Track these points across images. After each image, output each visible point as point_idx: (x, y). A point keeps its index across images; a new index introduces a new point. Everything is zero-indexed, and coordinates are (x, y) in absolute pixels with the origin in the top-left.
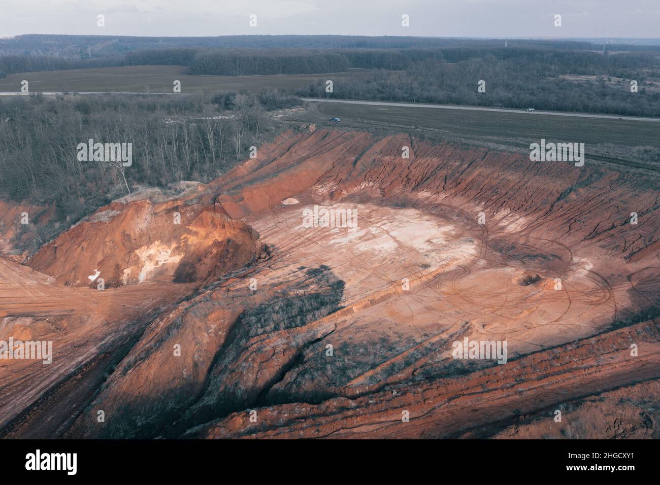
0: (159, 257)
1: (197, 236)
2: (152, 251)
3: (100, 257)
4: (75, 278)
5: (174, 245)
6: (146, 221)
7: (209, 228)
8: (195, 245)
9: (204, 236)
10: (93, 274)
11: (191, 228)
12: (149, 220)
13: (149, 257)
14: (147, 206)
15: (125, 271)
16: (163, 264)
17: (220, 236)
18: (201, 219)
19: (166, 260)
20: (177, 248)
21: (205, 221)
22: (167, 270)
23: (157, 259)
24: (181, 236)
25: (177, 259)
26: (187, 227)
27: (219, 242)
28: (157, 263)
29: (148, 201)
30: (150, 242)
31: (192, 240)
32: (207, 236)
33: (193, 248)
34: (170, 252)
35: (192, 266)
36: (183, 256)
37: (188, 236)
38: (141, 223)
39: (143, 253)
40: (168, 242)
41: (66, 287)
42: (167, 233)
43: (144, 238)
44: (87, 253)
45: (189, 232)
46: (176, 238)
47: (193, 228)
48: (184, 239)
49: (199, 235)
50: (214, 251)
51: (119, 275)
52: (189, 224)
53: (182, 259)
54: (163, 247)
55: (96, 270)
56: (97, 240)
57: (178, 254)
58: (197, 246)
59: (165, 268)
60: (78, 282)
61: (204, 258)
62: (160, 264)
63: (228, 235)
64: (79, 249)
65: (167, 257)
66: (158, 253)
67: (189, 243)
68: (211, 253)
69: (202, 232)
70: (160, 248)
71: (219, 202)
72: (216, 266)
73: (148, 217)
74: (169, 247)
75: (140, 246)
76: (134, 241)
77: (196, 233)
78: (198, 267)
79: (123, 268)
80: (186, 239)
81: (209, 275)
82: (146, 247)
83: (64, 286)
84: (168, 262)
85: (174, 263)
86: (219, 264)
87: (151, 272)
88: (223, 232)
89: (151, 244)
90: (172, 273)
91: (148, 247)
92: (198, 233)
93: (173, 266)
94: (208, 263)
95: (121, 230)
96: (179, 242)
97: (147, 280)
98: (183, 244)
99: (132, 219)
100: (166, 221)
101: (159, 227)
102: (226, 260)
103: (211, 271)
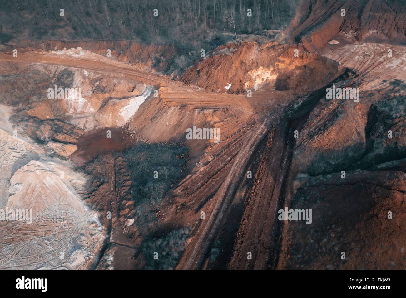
0: (263, 76)
1: (284, 63)
2: (259, 72)
3: (230, 76)
4: (217, 88)
5: (272, 69)
6: (255, 55)
7: (293, 59)
8: (284, 69)
9: (289, 63)
10: (228, 85)
11: (280, 59)
12: (257, 54)
13: (258, 75)
14: (255, 45)
15: (245, 84)
16: (267, 80)
17: (299, 63)
18: (287, 53)
19: (268, 78)
20: (274, 70)
21: (290, 54)
22: (269, 83)
23: (262, 77)
24: (275, 64)
25: (275, 77)
26: (277, 58)
27: (299, 67)
28: (263, 79)
29: (255, 42)
30: (257, 67)
31: (281, 66)
32: (291, 64)
33: (283, 71)
34: (270, 72)
35: (285, 81)
36: (277, 75)
37: (279, 63)
38: (253, 55)
39: (254, 74)
40: (268, 67)
41: (213, 93)
42: (266, 62)
43: (254, 65)
44: (221, 73)
45: (280, 61)
46: (272, 64)
47: (282, 59)
48: (276, 65)
49: (285, 63)
50: (297, 72)
51: (242, 86)
52: (279, 56)
53: (277, 77)
54: (266, 70)
55: (228, 83)
56: (226, 66)
57: (275, 74)
58: (285, 69)
59: (268, 82)
60: (219, 90)
61: (291, 77)
62: (265, 80)
63: (305, 62)
64: (216, 72)
65: (269, 76)
66: (263, 73)
67: (280, 67)
68: (295, 73)
69: (287, 61)
70: (263, 71)
71: (301, 42)
72: (300, 81)
73: (257, 52)
74: (269, 70)
75: (252, 69)
76: (248, 67)
77: (283, 62)
78: (289, 82)
79: (244, 82)
80: (278, 65)
81: (297, 86)
82: (255, 70)
83: (211, 92)
84: (269, 78)
85: (273, 79)
86: (302, 80)
87: (260, 84)
88: (302, 61)
89: (258, 68)
90: (273, 85)
91: (256, 70)
92: (285, 62)
93: (273, 81)
94: (295, 79)
95: (239, 60)
96: (274, 66)
97: (259, 89)
98: (276, 68)
99: (246, 53)
100: (267, 54)
101: (263, 58)
102: (306, 78)
103: (298, 84)
